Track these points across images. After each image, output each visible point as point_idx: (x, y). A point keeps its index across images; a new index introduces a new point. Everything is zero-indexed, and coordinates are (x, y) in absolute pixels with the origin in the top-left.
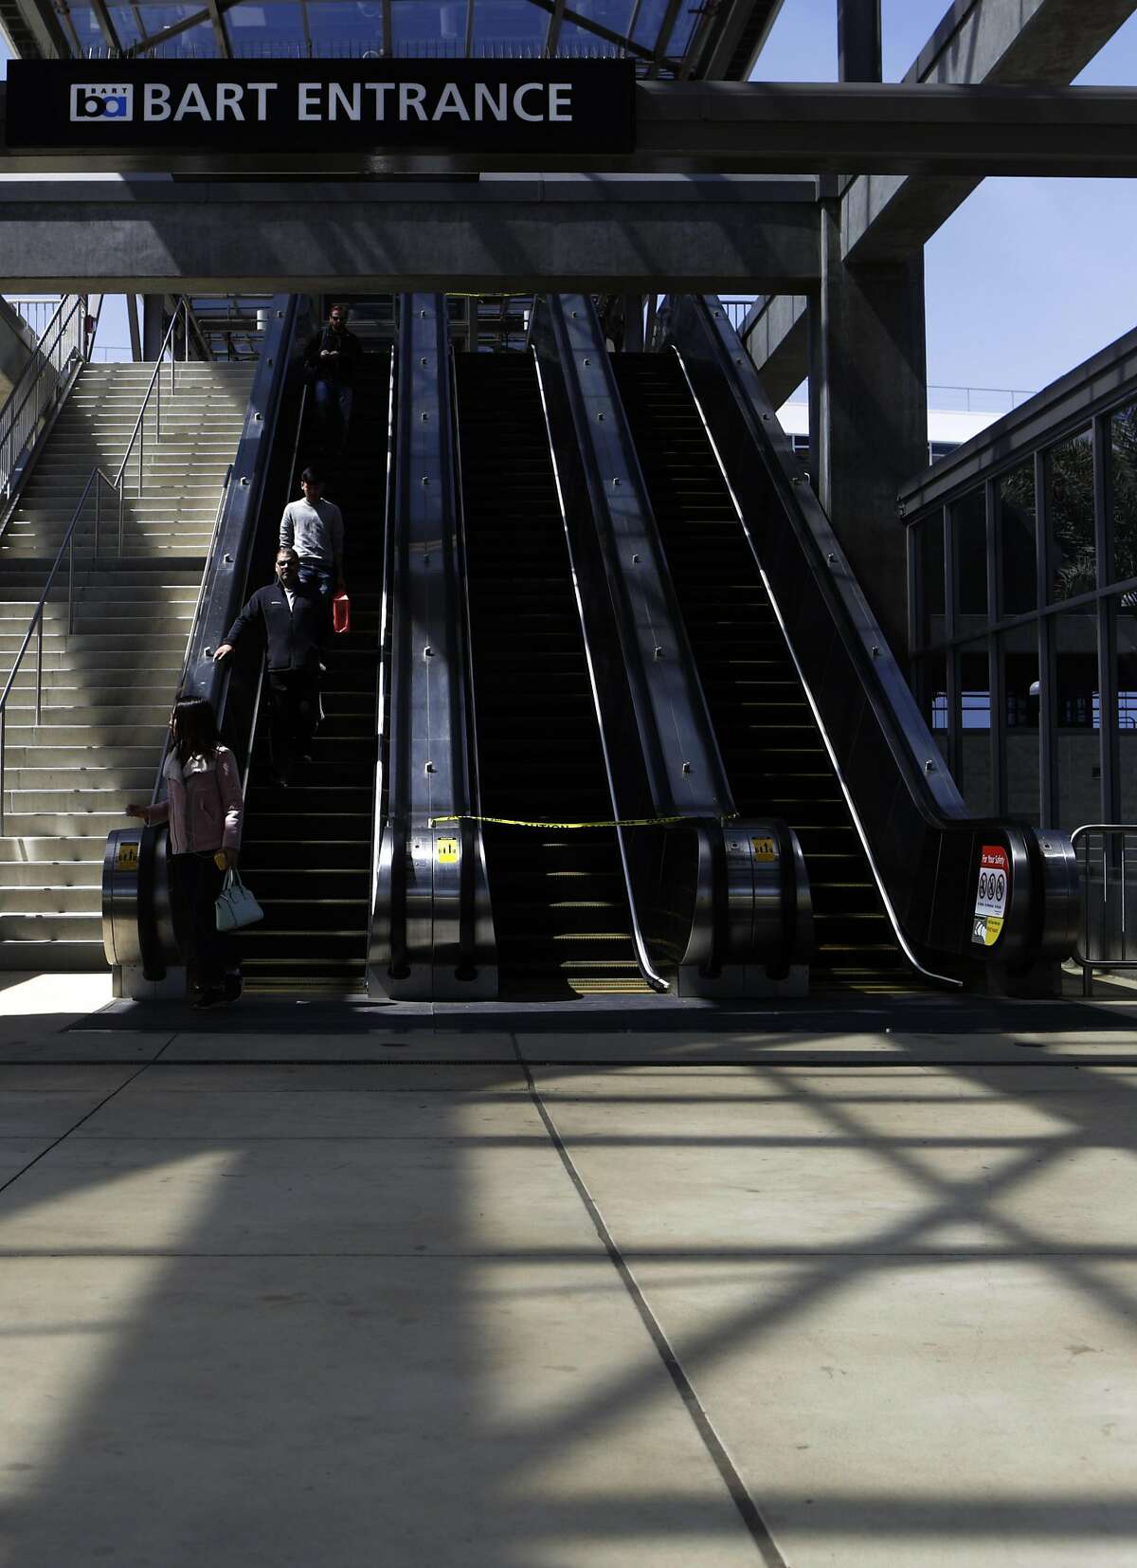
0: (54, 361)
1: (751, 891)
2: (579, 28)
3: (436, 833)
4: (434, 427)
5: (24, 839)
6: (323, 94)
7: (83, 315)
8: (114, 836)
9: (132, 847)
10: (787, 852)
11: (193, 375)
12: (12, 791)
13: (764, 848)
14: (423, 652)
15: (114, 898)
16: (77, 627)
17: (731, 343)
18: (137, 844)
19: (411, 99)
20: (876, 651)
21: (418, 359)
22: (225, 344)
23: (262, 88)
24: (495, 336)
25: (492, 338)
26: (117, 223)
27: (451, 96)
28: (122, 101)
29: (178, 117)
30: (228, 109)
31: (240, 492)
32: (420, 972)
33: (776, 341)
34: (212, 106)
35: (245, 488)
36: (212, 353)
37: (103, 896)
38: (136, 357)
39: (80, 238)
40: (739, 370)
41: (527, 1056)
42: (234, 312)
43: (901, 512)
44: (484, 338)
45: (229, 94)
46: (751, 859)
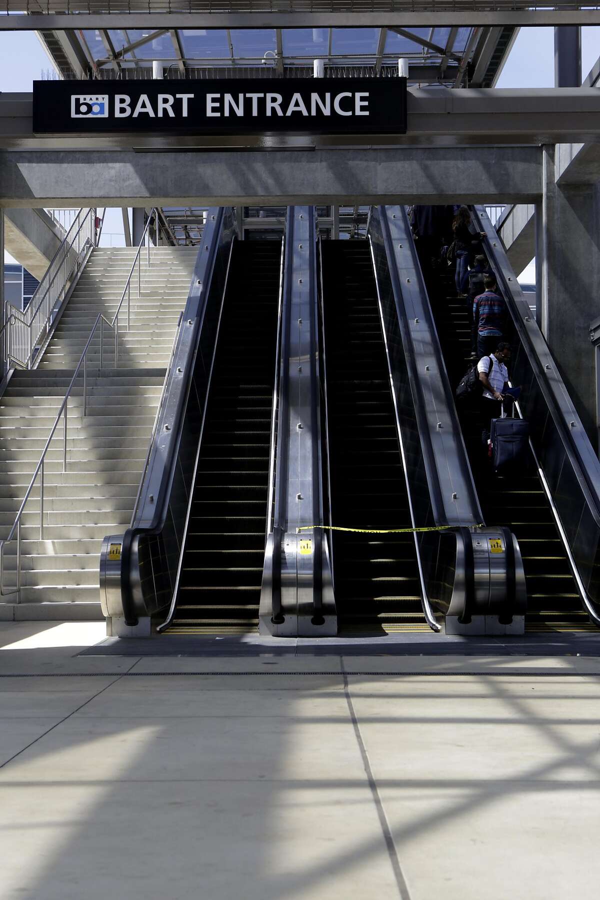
0: (75, 246)
1: (488, 571)
2: (399, 35)
3: (300, 536)
4: (306, 289)
5: (55, 541)
6: (221, 100)
7: (94, 218)
8: (107, 539)
9: (118, 546)
10: (510, 547)
11: (162, 254)
12: (48, 512)
13: (496, 545)
14: (297, 426)
15: (107, 576)
16: (89, 412)
17: (490, 233)
18: (121, 544)
19: (273, 103)
20: (572, 424)
21: (297, 245)
22: (184, 232)
23: (185, 97)
24: (351, 226)
25: (349, 228)
26: (110, 165)
27: (297, 101)
28: (102, 106)
29: (135, 115)
30: (165, 110)
31: (187, 329)
32: (291, 621)
33: (518, 232)
34: (155, 108)
35: (190, 327)
36: (175, 238)
37: (100, 575)
38: (128, 244)
39: (88, 173)
40: (494, 251)
41: (347, 670)
42: (189, 213)
43: (592, 338)
44: (344, 228)
45: (165, 101)
46: (488, 552)
